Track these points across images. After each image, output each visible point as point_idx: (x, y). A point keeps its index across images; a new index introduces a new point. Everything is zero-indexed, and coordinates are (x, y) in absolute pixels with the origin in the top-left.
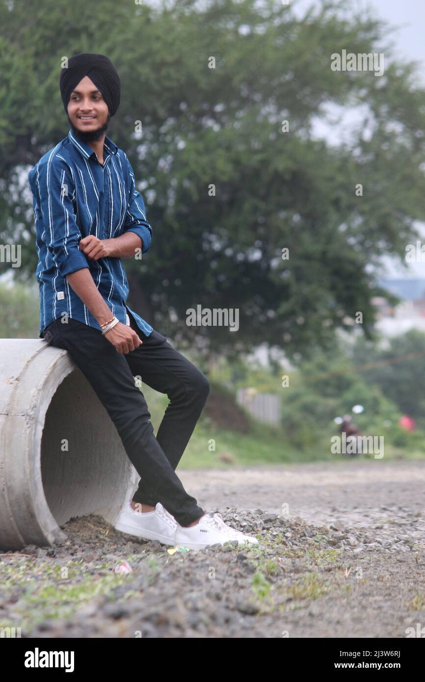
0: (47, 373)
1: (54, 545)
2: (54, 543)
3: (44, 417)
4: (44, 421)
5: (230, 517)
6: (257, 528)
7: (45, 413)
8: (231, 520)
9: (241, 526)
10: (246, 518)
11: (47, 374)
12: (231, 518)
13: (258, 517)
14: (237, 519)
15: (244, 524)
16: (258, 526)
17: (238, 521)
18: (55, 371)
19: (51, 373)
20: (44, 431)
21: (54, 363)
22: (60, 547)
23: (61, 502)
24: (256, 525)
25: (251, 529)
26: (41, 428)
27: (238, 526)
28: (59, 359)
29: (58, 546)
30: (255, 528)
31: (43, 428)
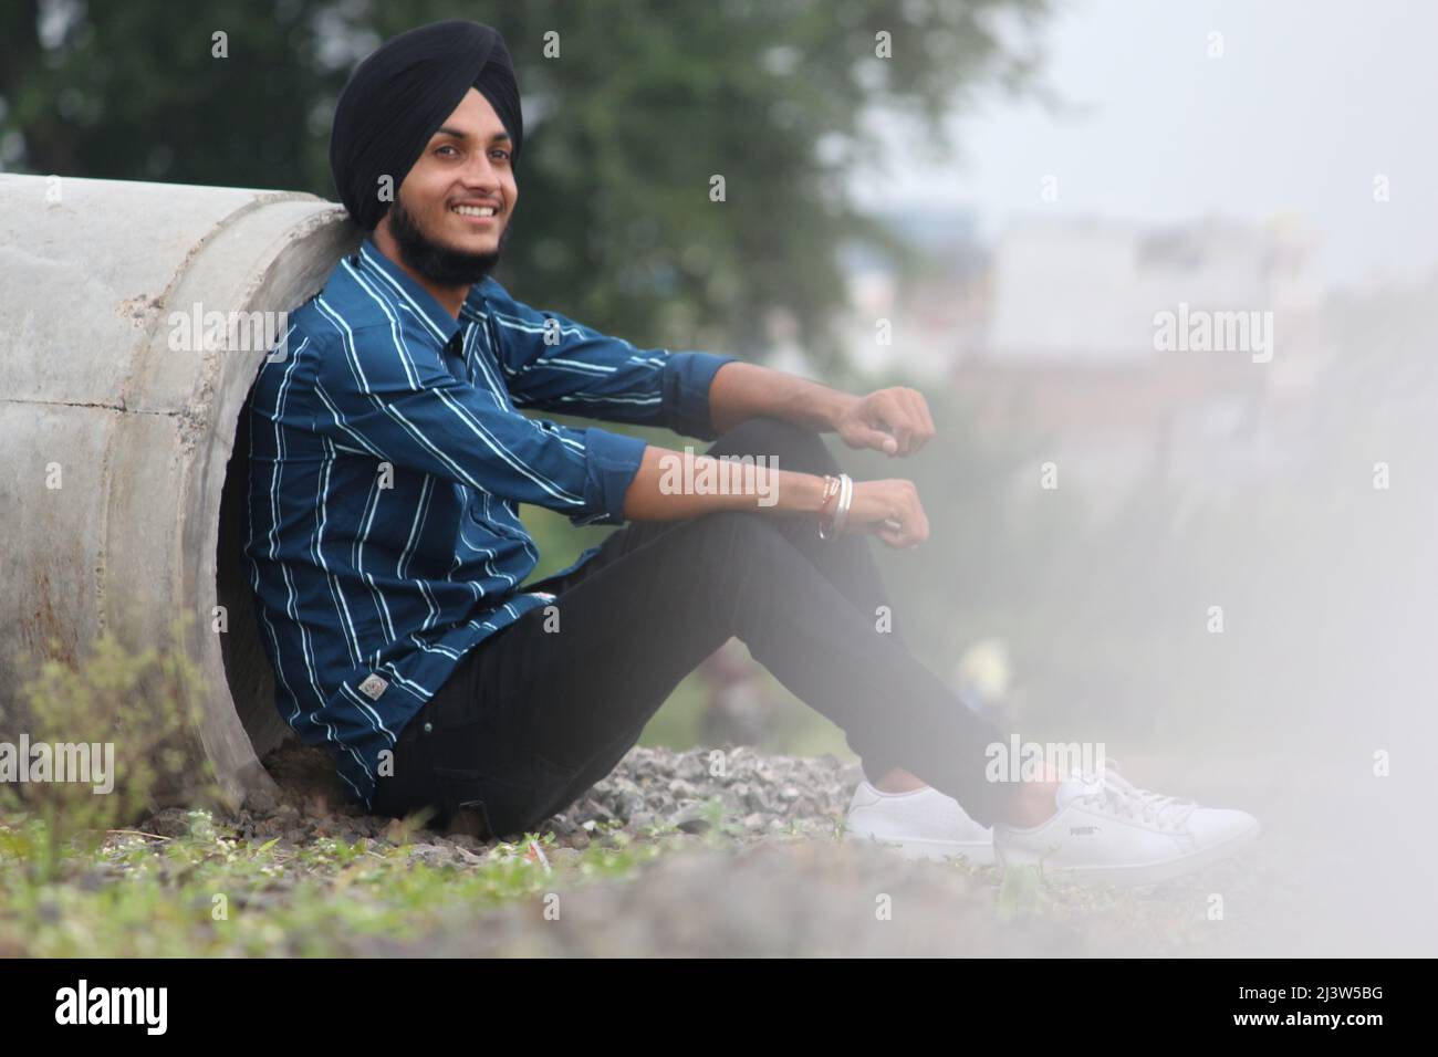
0: (248, 289)
1: (245, 815)
2: (243, 807)
3: (235, 422)
4: (234, 434)
5: (745, 770)
6: (828, 805)
7: (238, 413)
8: (750, 779)
9: (781, 799)
10: (793, 775)
11: (248, 294)
12: (749, 774)
13: (827, 776)
14: (768, 775)
15: (791, 792)
16: (832, 801)
17: (771, 783)
18: (275, 284)
19: (263, 290)
20: (231, 466)
21: (271, 262)
22: (260, 819)
23: (255, 690)
24: (825, 796)
25: (811, 808)
26: (223, 455)
27: (770, 800)
28: (286, 249)
29: (256, 815)
30: (823, 805)
31: (230, 457)
